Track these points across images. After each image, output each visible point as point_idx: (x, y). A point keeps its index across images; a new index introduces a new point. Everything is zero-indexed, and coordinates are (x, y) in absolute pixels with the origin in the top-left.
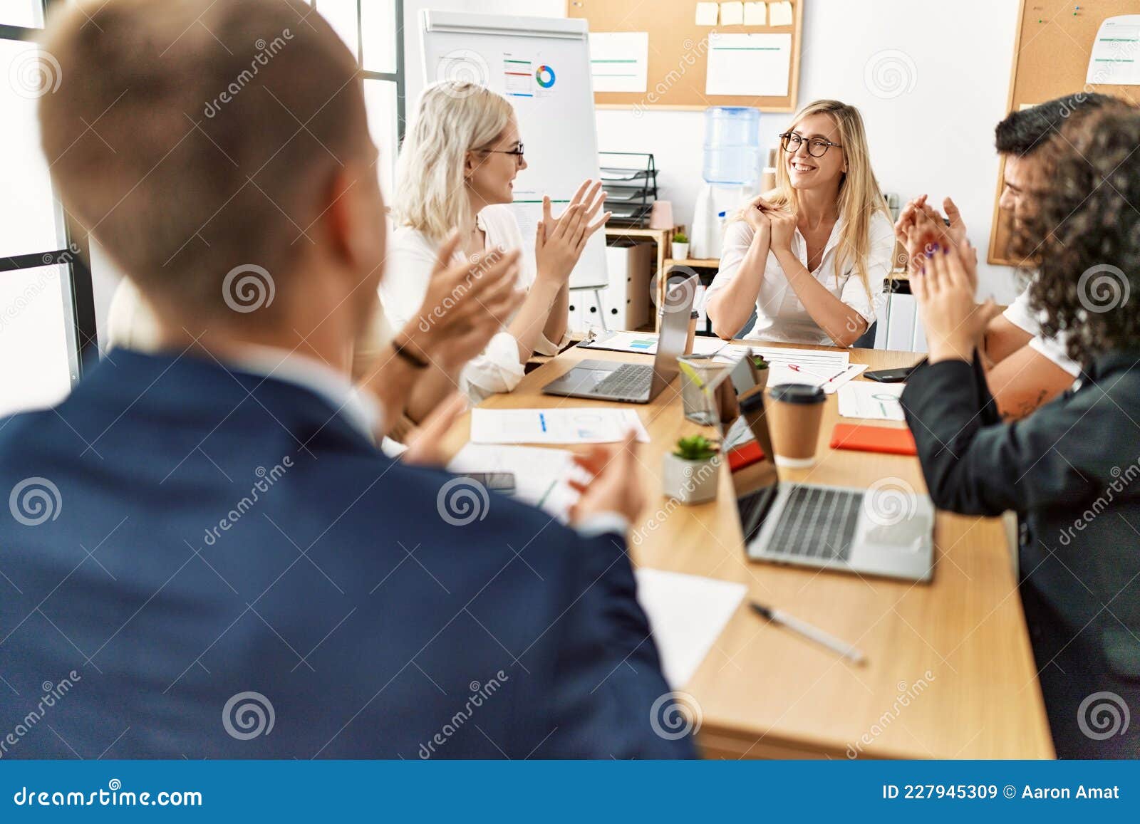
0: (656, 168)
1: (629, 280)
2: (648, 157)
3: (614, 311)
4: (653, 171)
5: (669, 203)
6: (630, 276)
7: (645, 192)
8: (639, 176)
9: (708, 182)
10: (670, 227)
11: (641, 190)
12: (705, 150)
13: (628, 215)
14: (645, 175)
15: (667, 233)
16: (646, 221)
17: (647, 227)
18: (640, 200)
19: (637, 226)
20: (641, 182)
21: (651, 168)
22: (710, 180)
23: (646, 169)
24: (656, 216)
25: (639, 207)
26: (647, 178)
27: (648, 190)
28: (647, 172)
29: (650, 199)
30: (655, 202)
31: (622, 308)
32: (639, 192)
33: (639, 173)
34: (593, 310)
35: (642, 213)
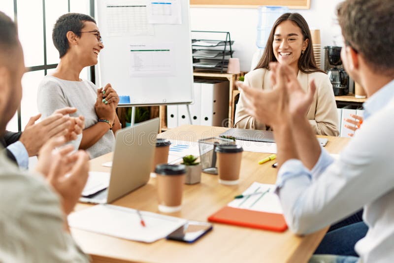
0: (231, 40)
1: (215, 101)
2: (226, 34)
3: (206, 119)
4: (230, 42)
5: (237, 59)
6: (215, 100)
7: (224, 53)
8: (221, 44)
9: (259, 47)
10: (238, 72)
11: (221, 52)
12: (258, 30)
13: (214, 66)
14: (224, 44)
15: (236, 76)
16: (224, 69)
17: (225, 72)
18: (221, 58)
19: (219, 72)
20: (222, 48)
21: (228, 40)
22: (260, 46)
23: (225, 40)
24: (230, 66)
25: (220, 61)
26: (226, 45)
27: (226, 52)
28: (225, 42)
29: (227, 57)
30: (231, 59)
31: (210, 117)
32: (220, 53)
33: (220, 43)
34: (195, 118)
35: (222, 65)
